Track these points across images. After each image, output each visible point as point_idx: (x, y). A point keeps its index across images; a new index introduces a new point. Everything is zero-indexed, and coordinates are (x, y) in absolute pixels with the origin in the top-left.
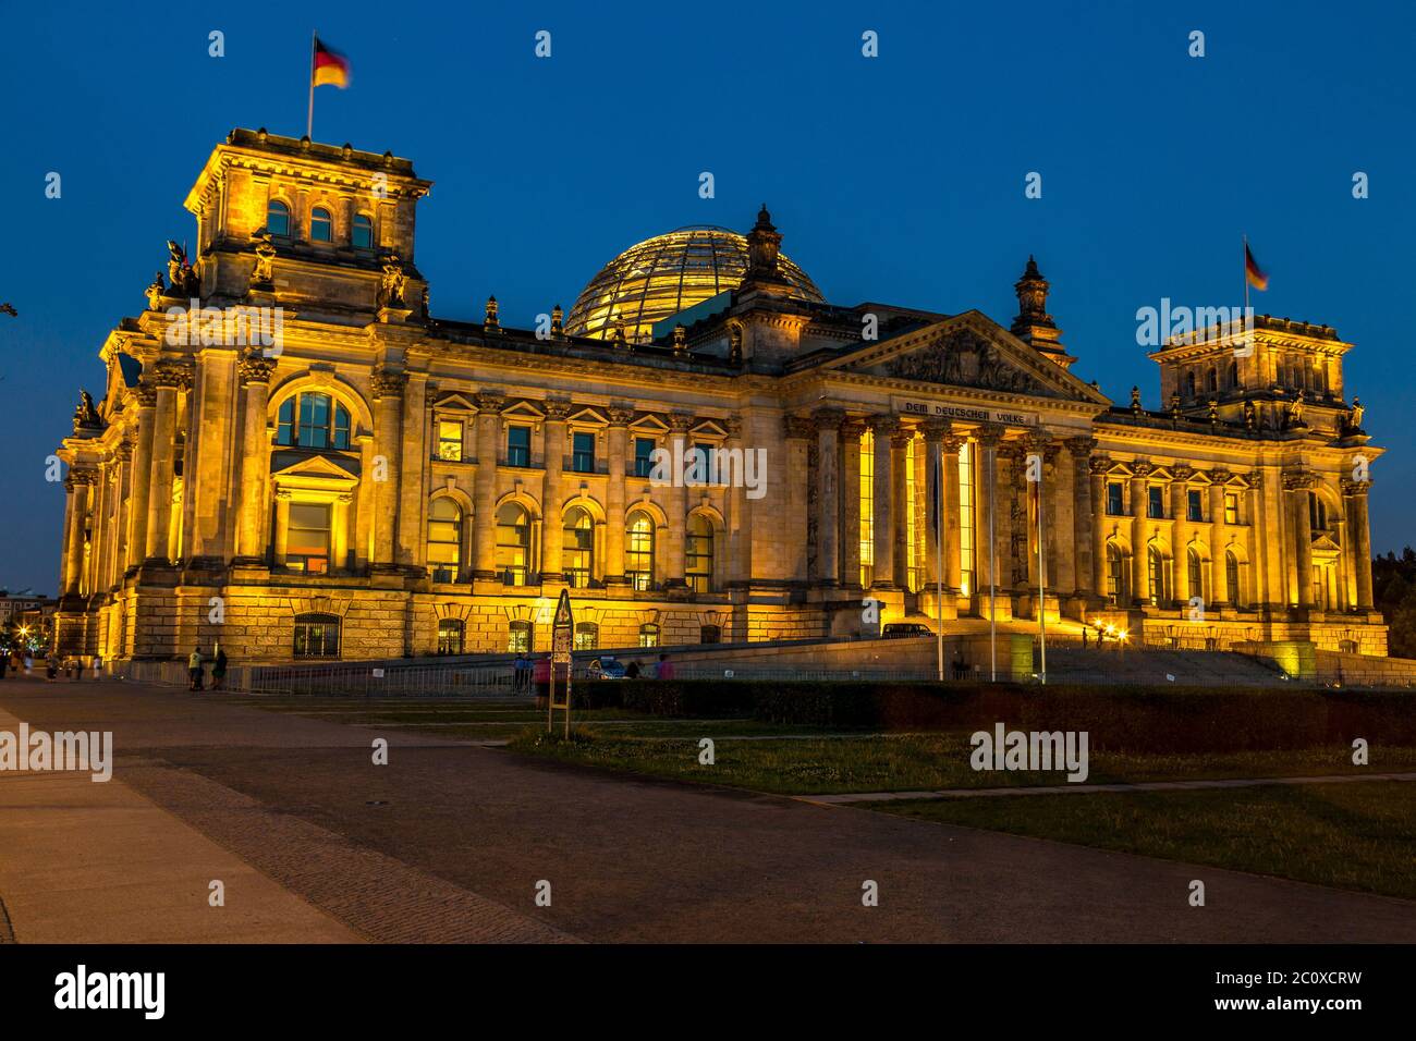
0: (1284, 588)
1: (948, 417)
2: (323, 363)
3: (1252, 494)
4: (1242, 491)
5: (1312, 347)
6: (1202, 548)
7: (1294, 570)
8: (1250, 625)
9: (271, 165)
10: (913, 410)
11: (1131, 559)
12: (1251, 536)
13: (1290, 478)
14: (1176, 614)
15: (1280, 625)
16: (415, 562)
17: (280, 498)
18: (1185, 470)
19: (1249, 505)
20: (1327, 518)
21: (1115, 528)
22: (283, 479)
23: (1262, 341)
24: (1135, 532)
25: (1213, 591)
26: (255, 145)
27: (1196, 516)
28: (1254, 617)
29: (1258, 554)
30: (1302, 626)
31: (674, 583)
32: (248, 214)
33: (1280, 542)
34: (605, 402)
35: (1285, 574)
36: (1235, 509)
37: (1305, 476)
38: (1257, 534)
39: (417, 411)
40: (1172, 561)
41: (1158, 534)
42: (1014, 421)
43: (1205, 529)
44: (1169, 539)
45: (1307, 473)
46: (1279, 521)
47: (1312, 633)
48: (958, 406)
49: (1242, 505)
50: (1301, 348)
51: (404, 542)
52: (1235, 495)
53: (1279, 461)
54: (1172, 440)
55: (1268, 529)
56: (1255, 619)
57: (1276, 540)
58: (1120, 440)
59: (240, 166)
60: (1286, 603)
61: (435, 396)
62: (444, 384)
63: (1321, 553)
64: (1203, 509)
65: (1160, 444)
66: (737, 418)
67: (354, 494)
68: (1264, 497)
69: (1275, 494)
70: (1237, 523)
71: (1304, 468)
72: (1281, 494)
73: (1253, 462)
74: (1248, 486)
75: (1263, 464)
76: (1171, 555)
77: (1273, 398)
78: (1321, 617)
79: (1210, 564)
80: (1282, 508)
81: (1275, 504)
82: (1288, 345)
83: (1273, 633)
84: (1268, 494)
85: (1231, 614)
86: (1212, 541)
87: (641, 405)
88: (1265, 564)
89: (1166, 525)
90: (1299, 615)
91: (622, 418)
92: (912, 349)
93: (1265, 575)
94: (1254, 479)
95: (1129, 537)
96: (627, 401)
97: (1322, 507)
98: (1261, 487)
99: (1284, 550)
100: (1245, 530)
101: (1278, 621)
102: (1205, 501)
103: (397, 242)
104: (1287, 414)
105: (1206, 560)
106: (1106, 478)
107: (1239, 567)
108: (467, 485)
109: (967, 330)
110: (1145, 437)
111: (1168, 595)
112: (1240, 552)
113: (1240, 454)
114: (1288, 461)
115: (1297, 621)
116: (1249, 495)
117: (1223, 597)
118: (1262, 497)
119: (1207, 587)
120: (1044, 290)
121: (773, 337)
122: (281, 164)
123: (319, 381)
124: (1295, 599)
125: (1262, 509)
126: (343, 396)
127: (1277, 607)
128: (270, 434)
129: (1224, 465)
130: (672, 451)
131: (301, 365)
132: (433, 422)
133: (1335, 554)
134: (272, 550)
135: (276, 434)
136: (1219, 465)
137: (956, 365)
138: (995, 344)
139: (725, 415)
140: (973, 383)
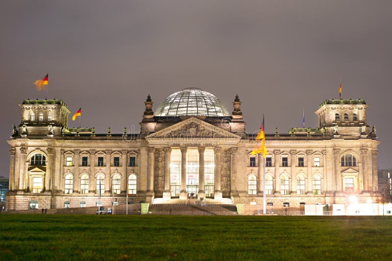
0: (333, 186)
1: (186, 146)
2: (38, 148)
3: (324, 157)
4: (321, 156)
5: (351, 107)
8: (319, 198)
9: (29, 107)
10: (176, 145)
11: (275, 179)
12: (323, 170)
14: (289, 195)
15: (329, 198)
16: (58, 189)
18: (295, 152)
19: (323, 160)
22: (30, 172)
25: (307, 187)
26: (27, 103)
27: (301, 165)
29: (325, 175)
33: (332, 171)
34: (104, 149)
36: (319, 162)
38: (325, 169)
39: (58, 156)
40: (290, 179)
41: (285, 172)
42: (209, 145)
43: (304, 169)
44: (290, 173)
46: (332, 165)
47: (336, 200)
48: (190, 143)
51: (56, 185)
52: (319, 158)
53: (332, 146)
55: (328, 168)
59: (24, 108)
60: (334, 191)
61: (64, 152)
62: (66, 149)
64: (304, 163)
66: (139, 150)
67: (45, 174)
69: (330, 156)
70: (320, 166)
71: (337, 148)
72: (332, 156)
73: (323, 147)
74: (322, 154)
75: (326, 147)
76: (290, 177)
79: (307, 179)
80: (333, 161)
81: (331, 160)
83: (327, 200)
84: (328, 156)
86: (307, 172)
87: (113, 149)
88: (327, 179)
89: (288, 169)
91: (109, 153)
93: (327, 182)
94: (324, 152)
95: (274, 173)
96: (110, 149)
97: (354, 159)
98: (326, 155)
99: (334, 174)
100: (322, 168)
102: (305, 160)
103: (56, 119)
107: (321, 180)
109: (192, 122)
110: (277, 143)
112: (321, 175)
113: (317, 145)
118: (326, 158)
120: (240, 104)
121: (147, 129)
122: (31, 106)
123: (37, 152)
124: (336, 189)
125: (326, 161)
126: (43, 154)
128: (27, 164)
129: (311, 149)
130: (123, 160)
131: (34, 148)
132: (64, 158)
133: (357, 174)
134: (28, 188)
135: (30, 163)
136: (309, 149)
137: (189, 132)
138: (202, 125)
139: (137, 149)
140: (194, 136)
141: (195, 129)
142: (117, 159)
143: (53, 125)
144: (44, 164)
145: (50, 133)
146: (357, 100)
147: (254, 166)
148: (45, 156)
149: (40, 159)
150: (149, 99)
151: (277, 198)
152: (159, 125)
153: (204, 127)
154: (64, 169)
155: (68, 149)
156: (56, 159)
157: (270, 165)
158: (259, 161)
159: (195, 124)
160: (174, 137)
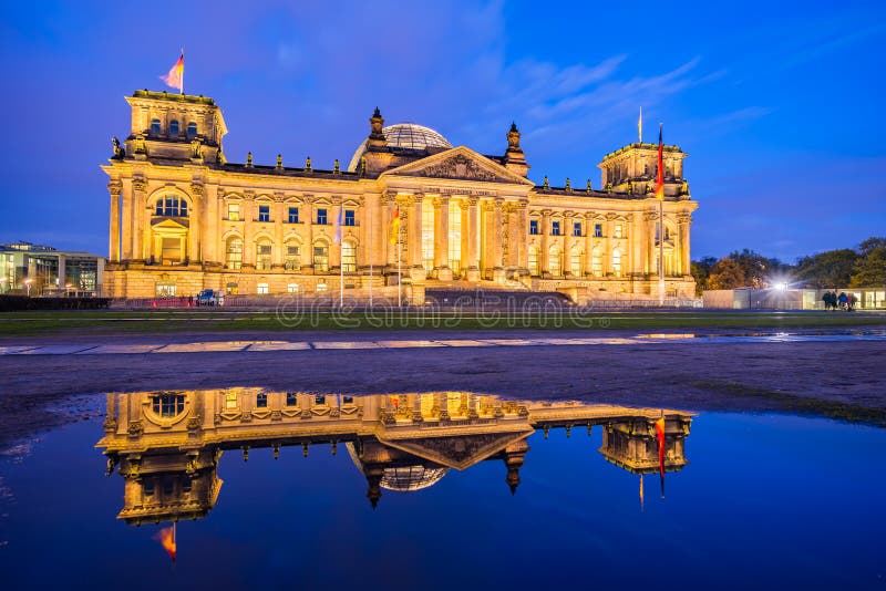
0: (642, 265)
1: (449, 194)
2: (170, 183)
4: (624, 223)
6: (601, 249)
7: (647, 257)
8: (624, 282)
9: (149, 104)
10: (433, 191)
13: (647, 217)
15: (638, 282)
16: (214, 260)
17: (156, 237)
19: (627, 229)
21: (556, 241)
22: (155, 228)
23: (637, 155)
24: (566, 242)
25: (607, 267)
26: (143, 96)
27: (599, 235)
29: (630, 251)
30: (648, 282)
31: (333, 267)
32: (140, 123)
33: (641, 245)
34: (300, 194)
35: (643, 260)
36: (621, 232)
37: (651, 215)
38: (630, 242)
39: (213, 200)
41: (577, 244)
42: (486, 194)
43: (604, 241)
44: (584, 245)
46: (641, 236)
48: (455, 188)
49: (624, 229)
51: (210, 253)
52: (621, 225)
53: (642, 209)
54: (585, 201)
55: (635, 240)
56: (626, 279)
57: (639, 244)
58: (557, 202)
59: (136, 105)
60: (642, 273)
62: (228, 189)
63: (665, 250)
64: (603, 232)
65: (578, 203)
66: (362, 198)
67: (187, 234)
69: (640, 225)
70: (622, 239)
71: (651, 211)
73: (628, 210)
74: (627, 221)
75: (633, 211)
76: (585, 252)
77: (640, 180)
78: (657, 278)
79: (606, 256)
80: (643, 232)
81: (640, 229)
83: (634, 286)
84: (637, 224)
86: (607, 247)
87: (317, 195)
88: (633, 255)
89: (583, 239)
90: (647, 277)
91: (309, 201)
92: (432, 164)
93: (633, 260)
94: (629, 217)
95: (562, 246)
96: (311, 193)
97: (667, 230)
98: (633, 222)
99: (643, 249)
100: (626, 241)
101: (638, 280)
102: (604, 228)
103: (205, 132)
104: (647, 187)
105: (604, 254)
106: (550, 220)
107: (623, 257)
108: (241, 230)
110: (569, 200)
111: (583, 270)
112: (622, 250)
113: (621, 206)
114: (646, 209)
116: (628, 225)
117: (611, 270)
118: (634, 226)
120: (518, 137)
121: (377, 163)
122: (152, 103)
123: (170, 190)
124: (646, 270)
125: (633, 231)
126: (181, 196)
127: (639, 275)
128: (149, 211)
129: (613, 212)
130: (334, 214)
131: (162, 183)
132: (224, 205)
134: (152, 257)
135: (155, 212)
136: (610, 212)
137: (455, 170)
138: (475, 161)
139: (357, 197)
140: (463, 178)
141: (464, 166)
142: (322, 213)
143: (202, 143)
144: (184, 213)
145: (197, 156)
147: (536, 233)
148: (187, 199)
149: (176, 205)
150: (377, 114)
152: (397, 159)
153: (477, 165)
154: (223, 226)
155: (232, 189)
156: (210, 206)
157: (556, 233)
158: (544, 227)
159: (464, 158)
160: (431, 176)
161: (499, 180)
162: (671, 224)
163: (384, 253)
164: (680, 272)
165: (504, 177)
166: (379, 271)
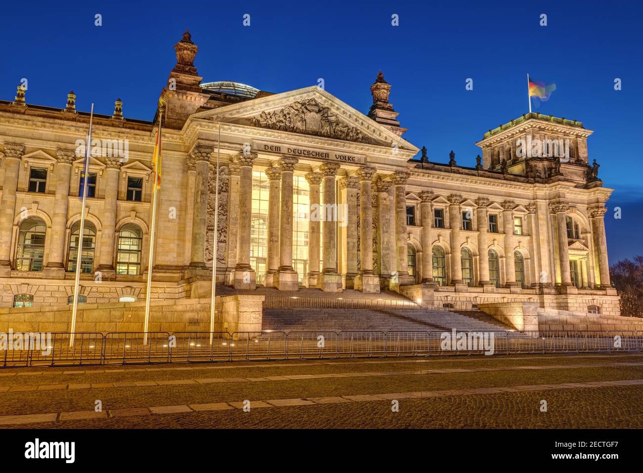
0: (552, 273)
1: (296, 154)
3: (531, 216)
4: (525, 215)
5: (567, 132)
6: (498, 249)
7: (558, 262)
8: (530, 296)
10: (269, 150)
11: (450, 255)
12: (531, 242)
13: (554, 206)
14: (480, 289)
15: (550, 297)
18: (485, 201)
19: (529, 223)
20: (580, 232)
21: (439, 236)
23: (535, 127)
24: (452, 238)
25: (507, 275)
27: (494, 229)
28: (534, 291)
29: (535, 253)
30: (563, 296)
33: (549, 245)
34: (52, 146)
35: (552, 265)
36: (521, 226)
37: (562, 205)
38: (534, 241)
40: (478, 257)
41: (467, 241)
42: (350, 160)
43: (500, 237)
44: (477, 244)
45: (563, 202)
46: (548, 233)
47: (569, 301)
48: (304, 148)
49: (525, 223)
50: (561, 132)
52: (521, 218)
53: (547, 197)
54: (476, 182)
55: (541, 237)
56: (534, 292)
57: (546, 244)
58: (441, 182)
60: (554, 283)
63: (576, 252)
64: (499, 226)
65: (468, 185)
68: (538, 218)
69: (545, 217)
70: (522, 234)
71: (562, 199)
72: (549, 217)
73: (531, 197)
74: (529, 212)
75: (537, 199)
76: (478, 253)
78: (576, 291)
79: (504, 259)
80: (550, 226)
81: (545, 223)
82: (552, 130)
83: (545, 301)
84: (541, 216)
85: (518, 290)
86: (505, 245)
88: (540, 259)
89: (474, 235)
90: (561, 290)
91: (65, 157)
92: (269, 109)
94: (531, 208)
95: (449, 242)
97: (576, 226)
98: (536, 213)
99: (552, 251)
100: (528, 238)
101: (549, 294)
102: (500, 221)
104: (551, 168)
105: (502, 257)
106: (432, 206)
107: (525, 261)
109: (314, 100)
110: (457, 180)
111: (477, 278)
112: (524, 251)
113: (523, 192)
114: (552, 197)
115: (560, 294)
116: (529, 218)
117: (513, 278)
118: (537, 219)
119: (503, 273)
124: (559, 281)
125: (537, 225)
127: (548, 285)
129: (511, 199)
130: (107, 182)
133: (585, 253)
136: (508, 199)
137: (303, 120)
138: (333, 110)
140: (316, 134)
141: (318, 116)
146: (572, 122)
147: (413, 223)
151: (461, 294)
153: (336, 116)
157: (440, 224)
158: (423, 217)
159: (317, 105)
160: (268, 127)
161: (367, 140)
162: (581, 219)
163: (188, 245)
164: (598, 282)
165: (375, 136)
166: (177, 275)
